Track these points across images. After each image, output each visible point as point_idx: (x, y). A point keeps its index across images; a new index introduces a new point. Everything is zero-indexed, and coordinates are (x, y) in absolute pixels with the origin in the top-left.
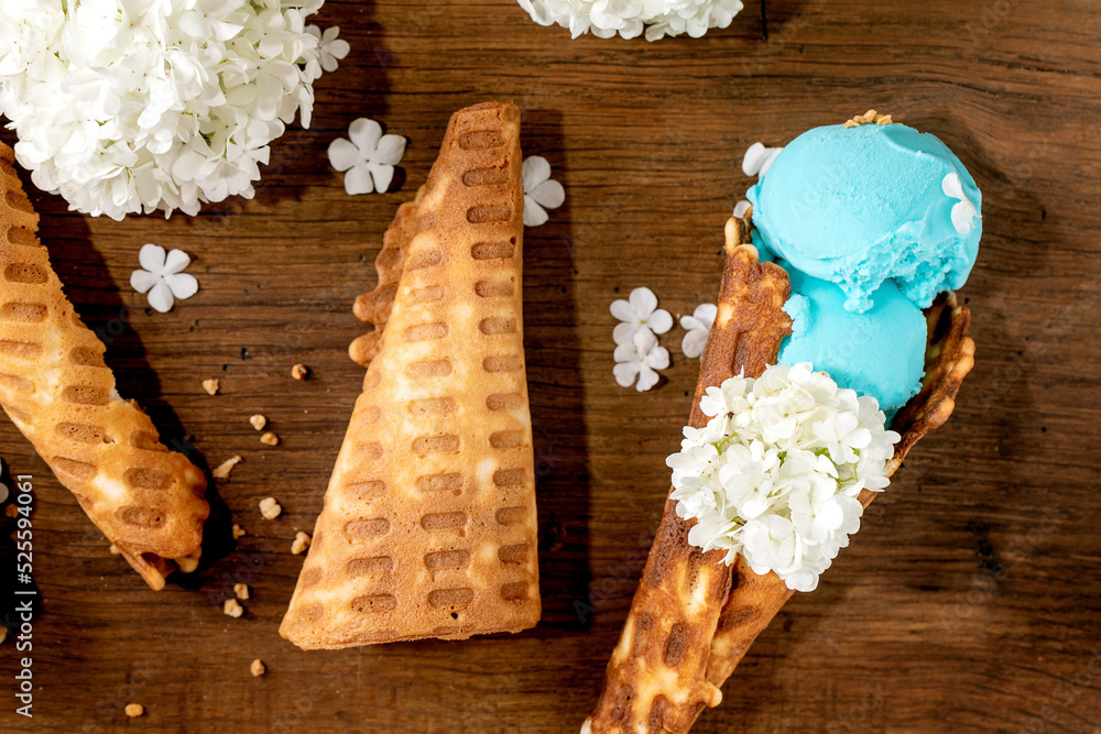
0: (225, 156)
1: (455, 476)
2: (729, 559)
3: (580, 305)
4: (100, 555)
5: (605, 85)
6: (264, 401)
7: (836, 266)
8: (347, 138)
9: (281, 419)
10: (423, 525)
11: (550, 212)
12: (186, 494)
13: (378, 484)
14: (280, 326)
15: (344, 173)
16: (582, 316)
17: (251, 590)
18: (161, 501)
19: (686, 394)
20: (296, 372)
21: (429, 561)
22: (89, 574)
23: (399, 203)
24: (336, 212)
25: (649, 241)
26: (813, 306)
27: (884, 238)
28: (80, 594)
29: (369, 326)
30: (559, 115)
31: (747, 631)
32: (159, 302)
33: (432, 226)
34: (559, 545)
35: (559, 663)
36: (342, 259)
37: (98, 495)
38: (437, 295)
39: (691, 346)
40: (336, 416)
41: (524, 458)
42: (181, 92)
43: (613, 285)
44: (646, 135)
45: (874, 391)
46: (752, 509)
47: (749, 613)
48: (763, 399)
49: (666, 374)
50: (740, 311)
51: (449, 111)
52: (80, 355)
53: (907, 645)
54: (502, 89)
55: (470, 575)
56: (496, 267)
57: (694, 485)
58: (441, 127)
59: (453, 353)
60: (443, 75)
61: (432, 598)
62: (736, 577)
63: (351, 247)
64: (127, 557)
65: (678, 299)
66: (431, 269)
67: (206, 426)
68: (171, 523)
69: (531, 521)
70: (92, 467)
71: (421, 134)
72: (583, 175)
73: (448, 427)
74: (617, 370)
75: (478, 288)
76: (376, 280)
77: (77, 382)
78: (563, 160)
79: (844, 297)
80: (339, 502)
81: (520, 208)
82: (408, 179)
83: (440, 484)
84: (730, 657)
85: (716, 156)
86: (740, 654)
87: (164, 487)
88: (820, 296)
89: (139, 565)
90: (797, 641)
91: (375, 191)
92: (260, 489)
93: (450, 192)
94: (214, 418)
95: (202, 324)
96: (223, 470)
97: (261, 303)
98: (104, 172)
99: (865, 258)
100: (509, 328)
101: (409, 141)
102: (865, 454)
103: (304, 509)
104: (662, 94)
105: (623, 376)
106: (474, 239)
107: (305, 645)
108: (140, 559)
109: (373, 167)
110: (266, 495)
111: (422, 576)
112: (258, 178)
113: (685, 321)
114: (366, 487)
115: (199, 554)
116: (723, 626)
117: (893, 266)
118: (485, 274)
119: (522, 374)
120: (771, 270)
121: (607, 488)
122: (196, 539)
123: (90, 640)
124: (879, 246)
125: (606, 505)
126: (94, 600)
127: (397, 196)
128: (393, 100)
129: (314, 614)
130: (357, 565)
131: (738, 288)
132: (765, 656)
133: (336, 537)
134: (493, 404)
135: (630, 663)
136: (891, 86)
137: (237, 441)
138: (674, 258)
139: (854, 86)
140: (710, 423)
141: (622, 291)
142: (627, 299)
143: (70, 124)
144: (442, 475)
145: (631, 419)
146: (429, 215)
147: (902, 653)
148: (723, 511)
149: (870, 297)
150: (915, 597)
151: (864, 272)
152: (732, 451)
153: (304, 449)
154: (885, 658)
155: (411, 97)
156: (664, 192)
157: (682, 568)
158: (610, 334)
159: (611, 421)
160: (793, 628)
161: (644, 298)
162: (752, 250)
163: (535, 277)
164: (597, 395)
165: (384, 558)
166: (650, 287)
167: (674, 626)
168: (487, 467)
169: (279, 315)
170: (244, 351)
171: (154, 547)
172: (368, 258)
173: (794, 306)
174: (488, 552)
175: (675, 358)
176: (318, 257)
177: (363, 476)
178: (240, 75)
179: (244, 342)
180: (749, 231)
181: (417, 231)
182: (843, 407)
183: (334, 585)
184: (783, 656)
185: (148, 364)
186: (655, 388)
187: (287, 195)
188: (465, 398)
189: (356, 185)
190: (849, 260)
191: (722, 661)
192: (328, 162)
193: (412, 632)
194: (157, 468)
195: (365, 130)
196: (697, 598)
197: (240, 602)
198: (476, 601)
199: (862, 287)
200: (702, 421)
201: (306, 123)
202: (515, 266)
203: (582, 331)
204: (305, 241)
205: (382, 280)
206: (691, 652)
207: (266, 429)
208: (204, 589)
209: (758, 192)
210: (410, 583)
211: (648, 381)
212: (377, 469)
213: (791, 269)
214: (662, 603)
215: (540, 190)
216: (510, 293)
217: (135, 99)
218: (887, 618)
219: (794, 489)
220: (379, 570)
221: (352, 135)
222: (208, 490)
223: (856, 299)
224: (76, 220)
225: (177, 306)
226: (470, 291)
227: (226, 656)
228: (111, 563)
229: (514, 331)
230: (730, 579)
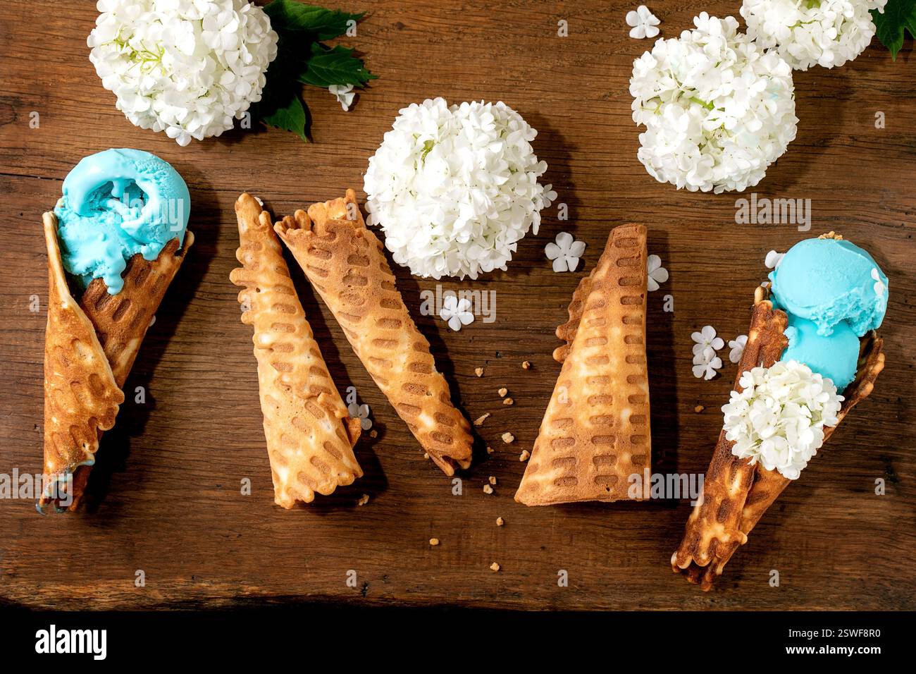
0: (494, 247)
1: (610, 416)
2: (753, 462)
3: (675, 334)
4: (419, 459)
5: (691, 218)
6: (507, 380)
7: (813, 311)
8: (555, 243)
9: (516, 390)
10: (593, 442)
11: (660, 284)
12: (461, 430)
13: (570, 420)
14: (516, 341)
15: (553, 261)
16: (676, 340)
17: (497, 480)
18: (450, 432)
19: (731, 383)
20: (525, 365)
21: (595, 460)
22: (412, 468)
23: (581, 278)
24: (548, 281)
25: (713, 301)
26: (800, 333)
27: (844, 295)
28: (408, 480)
29: (564, 342)
30: (667, 234)
31: (762, 505)
32: (455, 326)
33: (600, 287)
34: (661, 461)
35: (659, 525)
36: (550, 306)
37: (421, 424)
38: (602, 322)
39: (734, 357)
40: (544, 389)
41: (645, 409)
42: (476, 209)
43: (692, 324)
44: (712, 245)
45: (830, 376)
46: (765, 434)
47: (763, 495)
48: (773, 378)
49: (720, 372)
50: (761, 335)
51: (608, 230)
52: (418, 347)
53: (847, 521)
54: (637, 219)
55: (616, 469)
56: (633, 309)
57: (736, 420)
58: (605, 239)
59: (610, 352)
60: (606, 211)
61: (597, 479)
62: (756, 474)
63: (554, 300)
64: (434, 459)
65: (727, 332)
66: (599, 309)
67: (472, 397)
68: (455, 444)
69: (648, 444)
70: (419, 409)
71: (594, 241)
72: (678, 265)
73: (607, 391)
74: (694, 369)
75: (624, 320)
76: (568, 318)
77: (416, 360)
78: (668, 257)
79: (817, 327)
80: (548, 429)
81: (646, 280)
82: (587, 264)
83: (602, 421)
84: (751, 520)
85: (748, 257)
86: (758, 519)
87: (452, 425)
88: (804, 328)
89: (440, 463)
90: (787, 517)
91: (568, 271)
92: (501, 429)
93: (610, 269)
94: (477, 392)
95: (475, 338)
96: (479, 421)
97: (507, 329)
98: (432, 253)
99: (831, 306)
100: (640, 342)
101: (587, 245)
102: (826, 406)
103: (527, 438)
104: (721, 224)
105: (697, 372)
106: (622, 295)
107: (529, 503)
108: (441, 459)
109: (567, 258)
110: (505, 432)
111: (591, 468)
112: (510, 259)
113: (731, 343)
114: (563, 422)
115: (471, 459)
116: (749, 502)
117: (848, 312)
118: (628, 312)
119: (645, 366)
120: (779, 313)
121: (688, 431)
122: (469, 451)
123: (412, 504)
124: (841, 300)
125: (686, 441)
126: (414, 483)
127: (580, 274)
128: (579, 223)
129: (534, 487)
130: (557, 462)
131: (760, 323)
132: (770, 524)
133: (546, 448)
134: (630, 380)
135: (699, 521)
136: (843, 222)
137: (488, 404)
138: (725, 311)
139: (823, 220)
140: (744, 391)
141: (698, 327)
142: (700, 332)
143: (416, 228)
144: (603, 416)
145: (701, 395)
146: (599, 282)
147: (844, 525)
148: (750, 436)
149: (831, 328)
150: (851, 495)
151: (830, 313)
152: (756, 403)
153: (527, 406)
154: (835, 528)
155: (588, 222)
156: (721, 275)
157: (727, 470)
158: (691, 350)
159: (690, 396)
160: (785, 510)
161: (709, 331)
162: (770, 303)
163: (652, 319)
164: (683, 382)
165: (572, 458)
166: (712, 326)
167: (723, 501)
168: (626, 413)
169: (516, 335)
170: (497, 353)
171: (448, 453)
172: (564, 306)
173: (790, 332)
174: (626, 457)
175: (725, 363)
176: (538, 305)
177: (562, 416)
178: (505, 204)
179: (496, 348)
180: (768, 294)
181: (591, 291)
182: (815, 381)
183: (545, 472)
184: (780, 525)
185: (448, 357)
186: (714, 378)
187: (522, 272)
188: (616, 376)
189: (559, 267)
190: (821, 307)
191: (747, 521)
192: (545, 255)
193: (586, 497)
194: (448, 415)
195: (565, 239)
196: (735, 486)
197: (492, 486)
198: (619, 482)
199: (828, 322)
200: (740, 390)
201: (535, 232)
202: (643, 309)
203: (675, 348)
204: (531, 296)
205: (571, 318)
206: (731, 515)
207: (506, 396)
208: (473, 479)
209: (775, 274)
210: (585, 471)
211: (710, 375)
212: (569, 412)
213: (790, 314)
214: (716, 489)
215: (656, 272)
216: (640, 323)
217: (452, 215)
218: (836, 506)
219: (788, 423)
220: (569, 465)
221: (557, 240)
222: (472, 430)
223: (824, 329)
224: (413, 282)
225: (463, 328)
226: (620, 321)
227: (483, 515)
228: (424, 463)
229: (641, 343)
230: (753, 477)
